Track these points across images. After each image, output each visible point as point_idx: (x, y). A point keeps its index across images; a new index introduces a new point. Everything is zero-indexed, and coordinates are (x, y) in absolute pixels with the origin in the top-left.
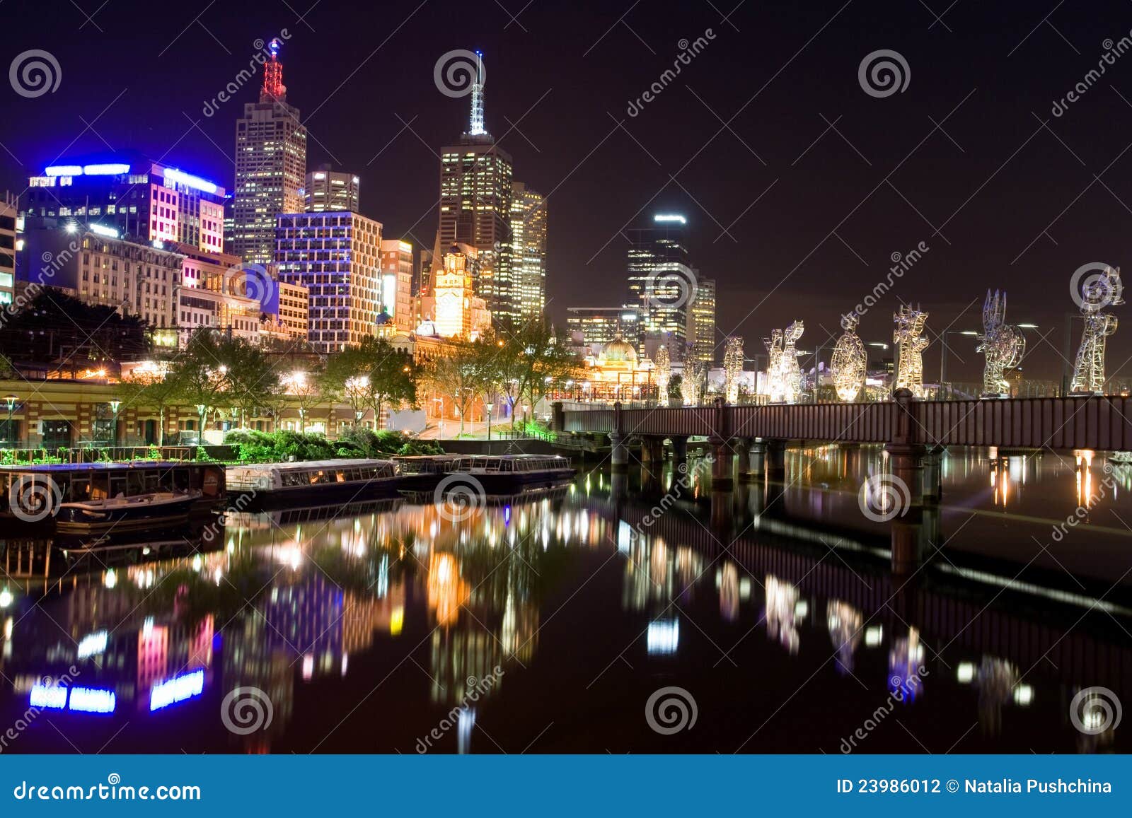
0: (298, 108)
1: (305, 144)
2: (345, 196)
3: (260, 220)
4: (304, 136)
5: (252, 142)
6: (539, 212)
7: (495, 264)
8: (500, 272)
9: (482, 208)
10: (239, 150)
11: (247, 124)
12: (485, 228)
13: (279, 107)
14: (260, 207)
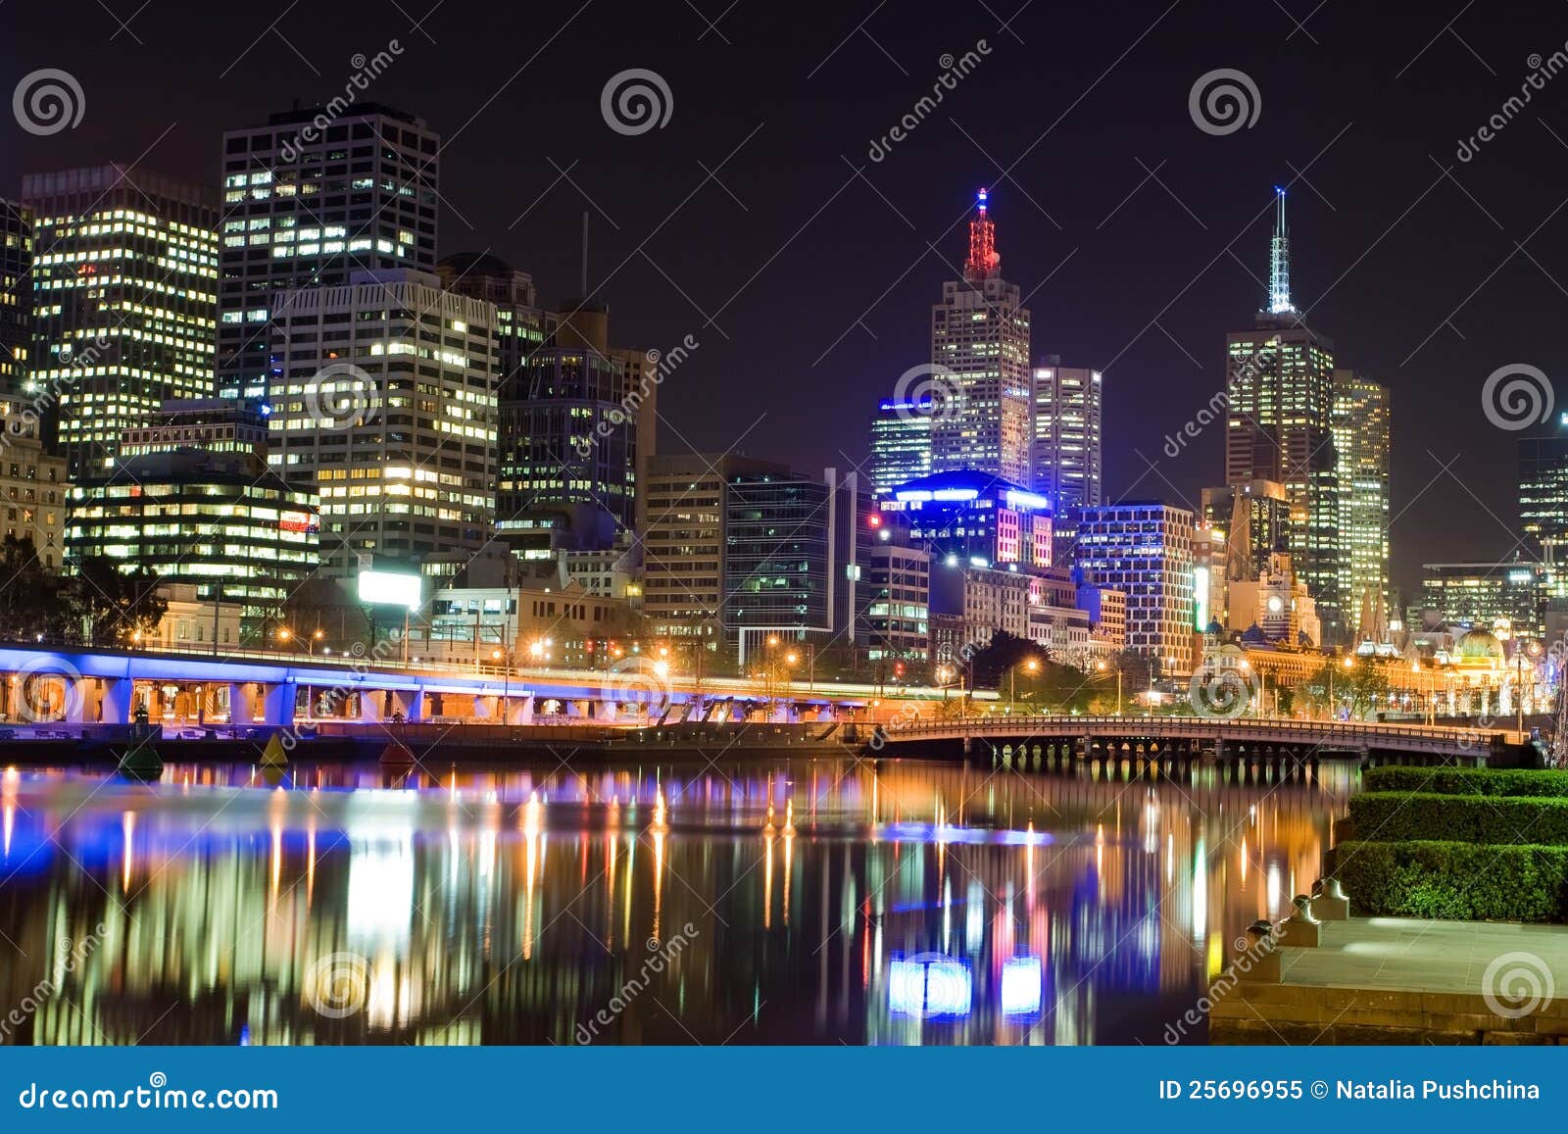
0: (1017, 284)
1: (1028, 336)
2: (1082, 402)
3: (968, 449)
4: (1026, 324)
5: (954, 337)
6: (1376, 411)
7: (1311, 502)
8: (1318, 514)
9: (1290, 422)
10: (937, 348)
11: (947, 312)
12: (1294, 450)
13: (991, 287)
14: (969, 429)
